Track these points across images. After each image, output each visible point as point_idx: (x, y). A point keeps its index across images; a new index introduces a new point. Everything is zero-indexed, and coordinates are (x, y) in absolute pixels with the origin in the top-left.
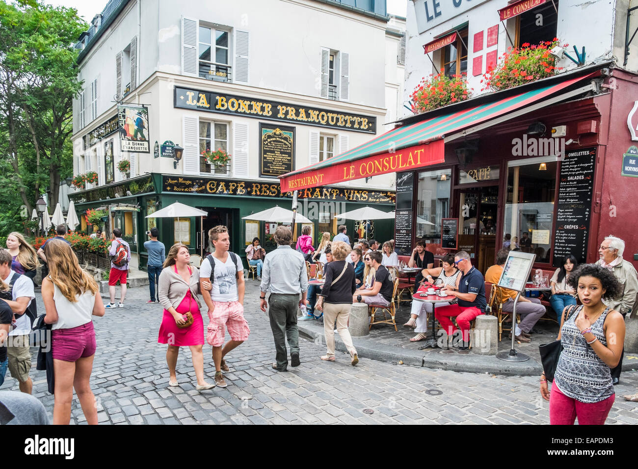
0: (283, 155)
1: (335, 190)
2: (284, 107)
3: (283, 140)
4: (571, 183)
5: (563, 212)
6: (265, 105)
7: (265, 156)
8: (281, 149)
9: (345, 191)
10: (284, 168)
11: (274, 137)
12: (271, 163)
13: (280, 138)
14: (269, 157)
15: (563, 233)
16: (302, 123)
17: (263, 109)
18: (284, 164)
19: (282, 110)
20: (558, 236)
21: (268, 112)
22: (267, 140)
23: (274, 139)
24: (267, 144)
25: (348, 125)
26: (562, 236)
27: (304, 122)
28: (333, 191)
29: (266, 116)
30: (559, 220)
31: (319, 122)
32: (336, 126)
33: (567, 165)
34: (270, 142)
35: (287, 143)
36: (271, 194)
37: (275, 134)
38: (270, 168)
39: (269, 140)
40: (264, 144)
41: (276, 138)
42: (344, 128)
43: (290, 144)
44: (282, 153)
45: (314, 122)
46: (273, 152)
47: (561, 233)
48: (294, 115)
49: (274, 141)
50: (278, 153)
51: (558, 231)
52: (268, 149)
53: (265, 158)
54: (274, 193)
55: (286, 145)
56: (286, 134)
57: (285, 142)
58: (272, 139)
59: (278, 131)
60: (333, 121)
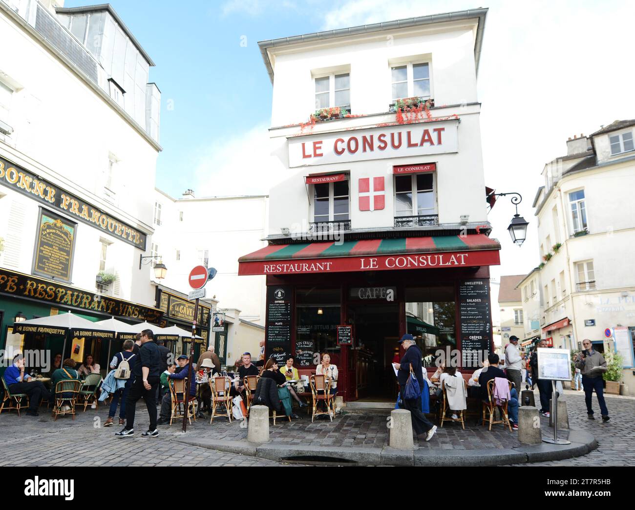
0: (61, 252)
1: (112, 303)
2: (68, 198)
3: (63, 235)
4: (470, 304)
5: (466, 326)
6: (48, 189)
7: (42, 248)
8: (60, 245)
9: (121, 304)
10: (60, 268)
11: (53, 229)
12: (47, 259)
13: (60, 232)
14: (46, 250)
15: (469, 343)
16: (83, 220)
17: (45, 192)
18: (61, 263)
19: (66, 200)
20: (465, 345)
21: (51, 198)
22: (46, 230)
23: (54, 231)
24: (45, 235)
25: (124, 236)
26: (468, 345)
27: (86, 220)
28: (110, 304)
29: (48, 201)
30: (463, 332)
31: (100, 225)
32: (113, 234)
33: (465, 290)
34: (49, 233)
35: (67, 240)
36: (46, 297)
37: (55, 225)
38: (45, 264)
39: (48, 231)
40: (42, 234)
41: (56, 230)
42: (120, 237)
43: (70, 241)
44: (60, 249)
45: (95, 223)
46: (51, 246)
47: (467, 343)
48: (77, 210)
49: (53, 233)
50: (56, 249)
51: (464, 341)
52: (45, 241)
53: (41, 251)
54: (51, 296)
55: (66, 241)
56: (67, 228)
57: (65, 237)
58: (51, 231)
59: (59, 223)
60: (111, 227)
